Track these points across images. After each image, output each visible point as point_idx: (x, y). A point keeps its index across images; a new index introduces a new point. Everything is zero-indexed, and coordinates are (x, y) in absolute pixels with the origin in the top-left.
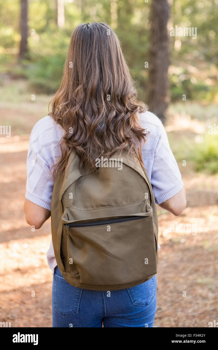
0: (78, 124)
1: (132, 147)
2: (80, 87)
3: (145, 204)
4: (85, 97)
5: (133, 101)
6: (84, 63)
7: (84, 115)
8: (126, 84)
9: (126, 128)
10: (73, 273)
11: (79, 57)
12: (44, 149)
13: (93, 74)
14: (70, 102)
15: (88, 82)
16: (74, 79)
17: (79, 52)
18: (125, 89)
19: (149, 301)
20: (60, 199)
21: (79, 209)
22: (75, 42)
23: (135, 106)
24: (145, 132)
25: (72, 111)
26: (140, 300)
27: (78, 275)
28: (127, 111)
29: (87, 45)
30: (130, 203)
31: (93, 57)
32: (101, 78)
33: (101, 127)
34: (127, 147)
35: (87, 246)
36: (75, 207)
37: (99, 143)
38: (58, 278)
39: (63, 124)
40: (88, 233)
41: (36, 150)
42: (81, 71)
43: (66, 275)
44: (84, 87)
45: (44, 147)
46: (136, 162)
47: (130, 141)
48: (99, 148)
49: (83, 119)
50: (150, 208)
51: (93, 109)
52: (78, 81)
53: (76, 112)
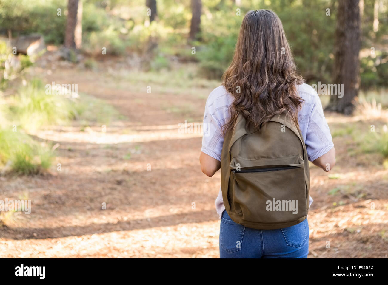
0: (245, 93)
1: (289, 111)
2: (248, 62)
3: (299, 158)
4: (252, 71)
5: (293, 74)
6: (252, 43)
7: (250, 85)
8: (286, 59)
9: (285, 96)
10: (237, 212)
11: (248, 39)
12: (217, 111)
13: (259, 52)
14: (239, 75)
15: (254, 58)
16: (243, 57)
17: (248, 34)
18: (285, 65)
19: (301, 243)
20: (229, 150)
21: (243, 159)
22: (245, 26)
23: (294, 78)
24: (300, 101)
25: (240, 81)
26: (293, 241)
27: (241, 213)
28: (287, 82)
29: (254, 29)
30: (285, 156)
31: (259, 38)
32: (266, 55)
33: (264, 94)
34: (285, 111)
35: (249, 189)
36: (241, 158)
37: (262, 108)
38: (225, 221)
39: (233, 93)
40: (250, 178)
41: (211, 113)
42: (249, 50)
43: (231, 214)
44: (251, 62)
45: (217, 110)
46: (292, 123)
47: (288, 107)
48: (262, 112)
49: (250, 88)
50: (302, 161)
51: (258, 81)
52: (247, 58)
53: (244, 83)
